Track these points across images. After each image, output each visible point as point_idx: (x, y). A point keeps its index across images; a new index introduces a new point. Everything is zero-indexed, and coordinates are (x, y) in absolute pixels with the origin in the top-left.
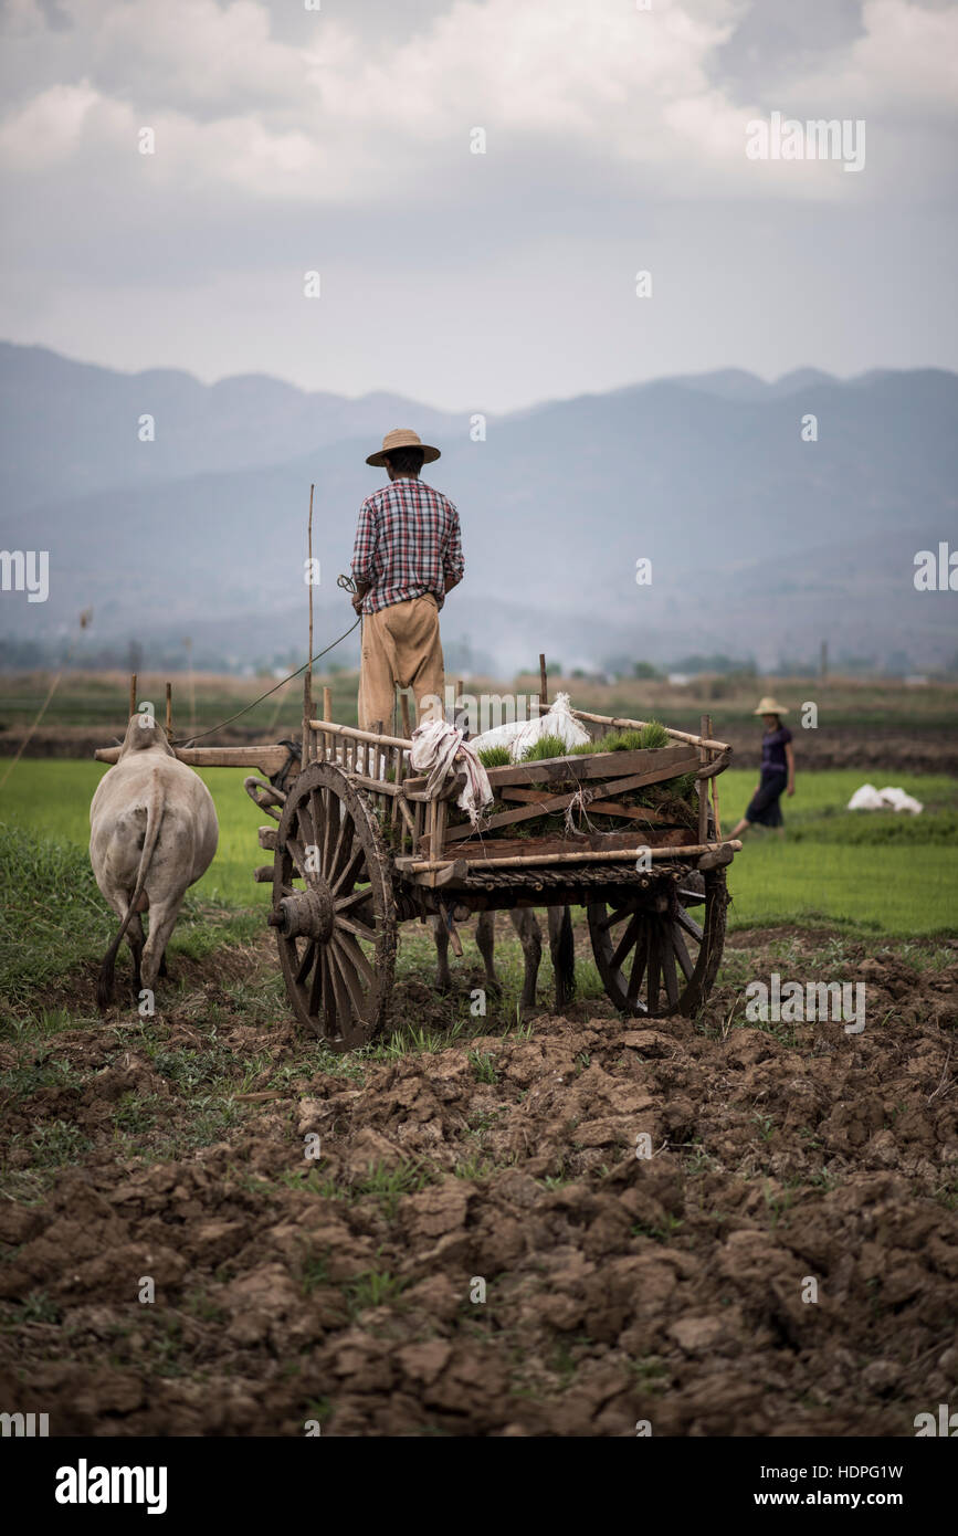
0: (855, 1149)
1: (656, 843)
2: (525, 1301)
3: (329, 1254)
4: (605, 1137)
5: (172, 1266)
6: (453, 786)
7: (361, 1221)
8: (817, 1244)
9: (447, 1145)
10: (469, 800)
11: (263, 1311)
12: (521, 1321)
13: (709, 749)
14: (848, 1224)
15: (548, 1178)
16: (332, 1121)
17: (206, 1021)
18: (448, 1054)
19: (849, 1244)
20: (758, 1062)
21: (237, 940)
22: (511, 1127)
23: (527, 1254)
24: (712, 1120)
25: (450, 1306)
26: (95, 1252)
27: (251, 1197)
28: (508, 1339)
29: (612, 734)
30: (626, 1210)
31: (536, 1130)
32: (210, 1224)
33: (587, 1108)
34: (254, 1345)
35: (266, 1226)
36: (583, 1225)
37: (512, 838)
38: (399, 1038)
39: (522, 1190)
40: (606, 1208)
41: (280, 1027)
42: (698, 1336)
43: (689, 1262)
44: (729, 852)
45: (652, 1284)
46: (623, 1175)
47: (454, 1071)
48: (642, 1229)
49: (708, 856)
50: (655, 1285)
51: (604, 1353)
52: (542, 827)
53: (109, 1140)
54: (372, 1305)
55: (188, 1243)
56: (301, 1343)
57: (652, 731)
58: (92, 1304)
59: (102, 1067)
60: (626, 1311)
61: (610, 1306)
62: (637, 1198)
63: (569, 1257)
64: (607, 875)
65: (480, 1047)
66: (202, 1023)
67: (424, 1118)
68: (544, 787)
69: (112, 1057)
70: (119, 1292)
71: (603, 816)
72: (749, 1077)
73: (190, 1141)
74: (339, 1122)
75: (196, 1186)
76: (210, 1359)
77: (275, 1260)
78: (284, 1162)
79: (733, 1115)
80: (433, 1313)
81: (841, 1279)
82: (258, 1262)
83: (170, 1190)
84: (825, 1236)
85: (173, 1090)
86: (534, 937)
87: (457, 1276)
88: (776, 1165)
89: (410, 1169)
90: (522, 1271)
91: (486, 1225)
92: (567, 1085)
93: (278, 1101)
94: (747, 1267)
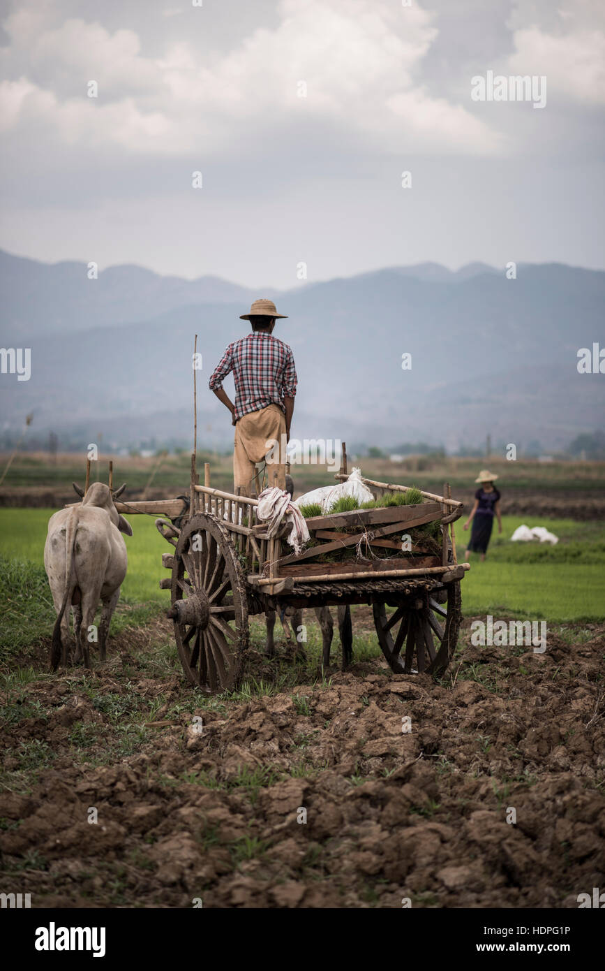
0: (542, 758)
1: (415, 565)
2: (345, 856)
3: (219, 826)
4: (383, 750)
5: (119, 833)
6: (284, 529)
7: (236, 804)
8: (528, 819)
9: (282, 756)
10: (295, 539)
11: (178, 862)
12: (343, 869)
13: (449, 505)
14: (547, 806)
15: (352, 776)
16: (209, 740)
17: (122, 676)
18: (280, 697)
19: (548, 819)
20: (476, 701)
21: (137, 624)
22: (322, 744)
23: (345, 825)
24: (450, 739)
25: (297, 859)
26: (68, 825)
27: (164, 788)
28: (334, 881)
29: (387, 494)
30: (405, 797)
31: (339, 746)
32: (139, 806)
33: (371, 732)
34: (173, 884)
35: (175, 808)
36: (380, 807)
37: (322, 563)
38: (246, 687)
39: (337, 784)
40: (393, 797)
41: (170, 679)
42: (456, 879)
43: (448, 831)
44: (462, 571)
45: (426, 845)
46: (402, 775)
47: (284, 708)
48: (415, 810)
49: (449, 574)
50: (429, 845)
51: (396, 890)
52: (342, 555)
53: (67, 752)
54: (247, 859)
55: (126, 819)
56: (203, 883)
57: (412, 493)
58: (68, 858)
59: (60, 705)
60: (410, 863)
61: (399, 859)
62: (412, 790)
63: (371, 828)
64: (384, 586)
65: (299, 692)
66: (119, 676)
67: (267, 738)
68: (343, 530)
69: (65, 698)
70: (85, 850)
71: (381, 548)
72: (472, 712)
73: (118, 753)
74: (213, 740)
75: (130, 782)
76: (146, 893)
77: (183, 830)
78: (183, 766)
79: (464, 737)
80: (287, 864)
81: (546, 842)
82: (171, 831)
83: (113, 785)
84: (533, 815)
85: (105, 720)
86: (328, 623)
87: (299, 840)
88: (493, 768)
89: (264, 771)
90: (341, 836)
91: (316, 807)
92: (357, 717)
93: (173, 727)
94: (485, 835)
